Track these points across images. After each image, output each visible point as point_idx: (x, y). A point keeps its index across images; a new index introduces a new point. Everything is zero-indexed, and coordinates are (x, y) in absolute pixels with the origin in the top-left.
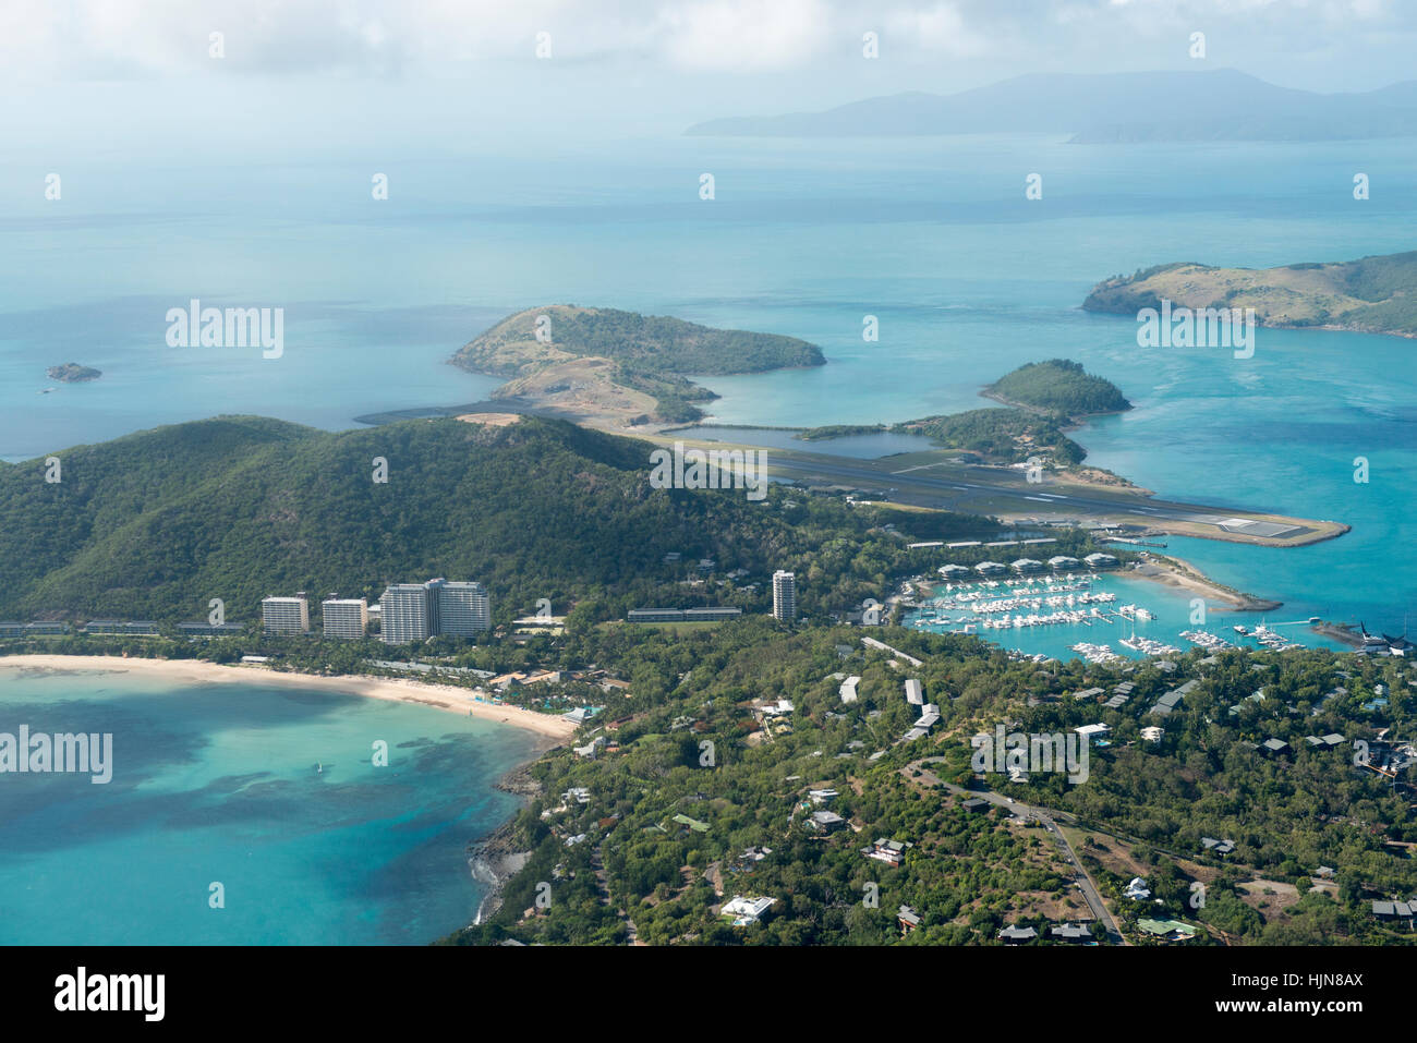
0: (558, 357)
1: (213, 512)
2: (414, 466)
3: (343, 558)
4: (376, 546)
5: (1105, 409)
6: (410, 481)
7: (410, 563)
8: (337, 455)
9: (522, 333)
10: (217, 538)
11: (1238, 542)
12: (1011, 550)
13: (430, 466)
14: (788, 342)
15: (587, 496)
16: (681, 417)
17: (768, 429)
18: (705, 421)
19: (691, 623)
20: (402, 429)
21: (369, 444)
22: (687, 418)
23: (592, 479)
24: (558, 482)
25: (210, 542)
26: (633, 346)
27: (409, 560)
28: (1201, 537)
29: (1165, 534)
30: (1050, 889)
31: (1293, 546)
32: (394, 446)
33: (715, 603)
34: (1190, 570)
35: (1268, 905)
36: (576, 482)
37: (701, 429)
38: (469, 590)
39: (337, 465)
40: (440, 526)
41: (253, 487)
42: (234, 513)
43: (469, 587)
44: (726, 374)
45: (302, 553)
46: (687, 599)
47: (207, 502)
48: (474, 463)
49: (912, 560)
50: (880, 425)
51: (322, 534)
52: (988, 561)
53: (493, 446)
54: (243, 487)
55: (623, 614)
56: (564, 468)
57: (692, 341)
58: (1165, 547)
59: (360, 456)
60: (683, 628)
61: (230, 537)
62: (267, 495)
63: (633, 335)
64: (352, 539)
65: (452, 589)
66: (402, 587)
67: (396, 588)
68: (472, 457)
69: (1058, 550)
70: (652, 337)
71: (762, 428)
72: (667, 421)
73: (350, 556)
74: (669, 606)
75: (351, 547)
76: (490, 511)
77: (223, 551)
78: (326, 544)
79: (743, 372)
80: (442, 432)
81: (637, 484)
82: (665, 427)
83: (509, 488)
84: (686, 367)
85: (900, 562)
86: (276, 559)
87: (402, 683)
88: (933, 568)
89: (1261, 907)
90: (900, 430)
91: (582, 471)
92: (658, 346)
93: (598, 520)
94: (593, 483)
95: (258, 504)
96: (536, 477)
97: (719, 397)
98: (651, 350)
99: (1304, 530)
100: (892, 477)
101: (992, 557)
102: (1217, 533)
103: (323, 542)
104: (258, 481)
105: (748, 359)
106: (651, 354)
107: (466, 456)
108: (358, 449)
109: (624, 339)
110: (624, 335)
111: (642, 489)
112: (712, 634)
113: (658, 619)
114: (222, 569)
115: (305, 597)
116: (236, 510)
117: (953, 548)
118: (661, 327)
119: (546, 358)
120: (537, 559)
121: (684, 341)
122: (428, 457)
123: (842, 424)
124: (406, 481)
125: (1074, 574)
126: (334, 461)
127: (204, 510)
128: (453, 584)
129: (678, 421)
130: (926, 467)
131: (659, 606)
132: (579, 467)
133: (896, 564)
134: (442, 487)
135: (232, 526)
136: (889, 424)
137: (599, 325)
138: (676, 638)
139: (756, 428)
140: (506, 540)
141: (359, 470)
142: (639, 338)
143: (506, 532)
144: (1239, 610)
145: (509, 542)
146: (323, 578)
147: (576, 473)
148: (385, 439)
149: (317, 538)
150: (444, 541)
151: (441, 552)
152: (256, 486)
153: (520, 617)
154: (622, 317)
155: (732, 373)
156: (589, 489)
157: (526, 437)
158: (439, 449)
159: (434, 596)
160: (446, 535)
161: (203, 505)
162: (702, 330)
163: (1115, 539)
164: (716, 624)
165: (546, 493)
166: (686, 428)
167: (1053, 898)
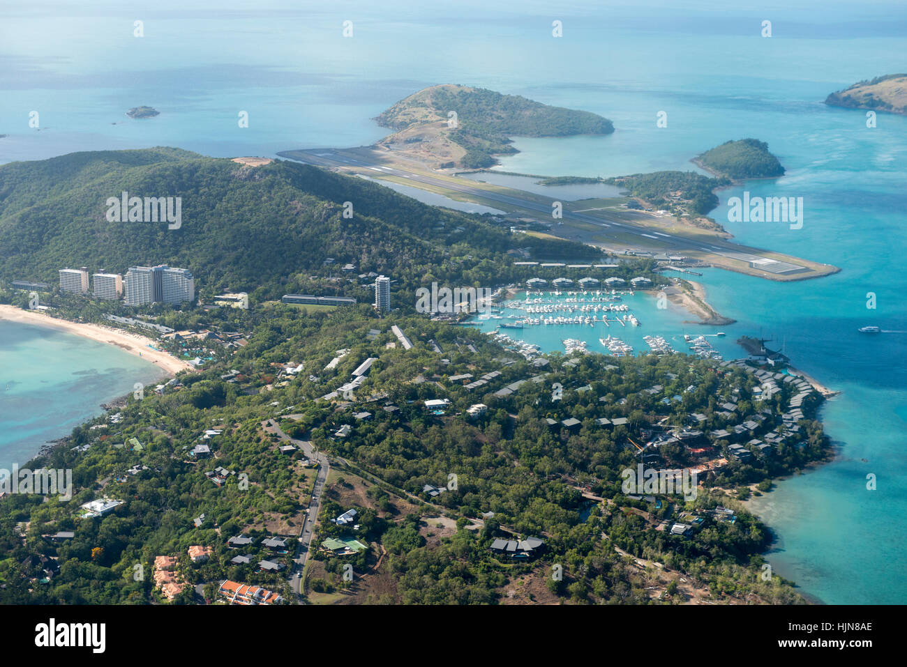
0: (434, 119)
1: (64, 210)
2: (193, 189)
3: (127, 247)
4: (153, 240)
5: (762, 175)
6: (189, 199)
7: (170, 253)
8: (145, 179)
9: (419, 102)
10: (61, 227)
11: (753, 276)
12: (582, 271)
13: (204, 190)
14: (589, 117)
15: (292, 217)
16: (475, 165)
17: (526, 176)
18: (494, 168)
19: (321, 306)
20: (192, 165)
21: (168, 173)
22: (479, 165)
23: (299, 206)
24: (279, 206)
25: (57, 230)
26: (488, 114)
27: (170, 250)
28: (732, 270)
29: (710, 266)
30: (284, 512)
31: (787, 281)
32: (184, 175)
33: (341, 294)
34: (697, 294)
35: (434, 535)
36: (289, 206)
37: (485, 174)
38: (179, 274)
39: (141, 186)
40: (199, 230)
41: (92, 196)
42: (76, 213)
43: (180, 272)
44: (539, 137)
45: (104, 241)
46: (324, 290)
47: (62, 204)
48: (232, 190)
49: (511, 274)
50: (599, 178)
51: (119, 230)
52: (563, 277)
53: (246, 179)
54: (86, 195)
55: (279, 297)
56: (284, 197)
57: (528, 113)
58: (700, 275)
59: (160, 181)
60: (311, 309)
61: (68, 228)
62: (98, 202)
63: (489, 108)
64: (137, 235)
65: (169, 273)
66: (139, 268)
67: (134, 269)
68: (231, 185)
69: (615, 273)
70: (501, 109)
71: (523, 175)
72: (465, 167)
73: (131, 246)
74: (311, 294)
75: (135, 239)
76: (230, 223)
77: (62, 236)
78: (119, 236)
79: (551, 136)
80: (218, 168)
81: (323, 211)
82: (462, 170)
83: (247, 208)
84: (515, 131)
85: (502, 274)
86: (89, 243)
87: (117, 332)
88: (523, 280)
89: (429, 536)
90: (610, 182)
91: (294, 200)
92: (503, 115)
93: (294, 233)
94: (299, 207)
95: (92, 208)
96: (266, 201)
97: (519, 152)
98: (498, 118)
99: (807, 270)
100: (572, 215)
101: (568, 275)
102: (746, 267)
103: (118, 234)
104: (95, 192)
105: (557, 127)
106: (497, 120)
107: (228, 185)
108: (160, 175)
109: (484, 110)
110: (485, 107)
111: (325, 214)
112: (329, 315)
113: (302, 302)
114: (57, 248)
115: (86, 270)
116: (77, 210)
117: (544, 267)
118: (510, 103)
119: (425, 119)
120: (249, 256)
121: (522, 113)
122: (205, 184)
123: (573, 176)
124: (186, 199)
125: (616, 290)
126: (141, 183)
127: (58, 209)
128: (172, 269)
129: (472, 167)
130: (599, 209)
131: (305, 293)
132: (293, 197)
133: (499, 275)
134: (208, 204)
135: (72, 221)
136: (606, 177)
137: (470, 99)
138: (305, 315)
139: (519, 175)
140: (234, 242)
141: (156, 189)
142: (493, 109)
143: (235, 237)
144: (702, 324)
145: (235, 244)
146: (110, 259)
147: (291, 200)
148: (179, 170)
149: (115, 232)
150: (198, 240)
151: (193, 247)
152: (94, 195)
153: (222, 293)
154: (487, 94)
155: (543, 136)
156: (295, 212)
157: (267, 175)
158: (212, 179)
159: (158, 275)
160: (200, 236)
161: (60, 206)
162: (538, 105)
163: (672, 268)
164: (334, 308)
165: (268, 212)
166: (475, 172)
167: (282, 519)
